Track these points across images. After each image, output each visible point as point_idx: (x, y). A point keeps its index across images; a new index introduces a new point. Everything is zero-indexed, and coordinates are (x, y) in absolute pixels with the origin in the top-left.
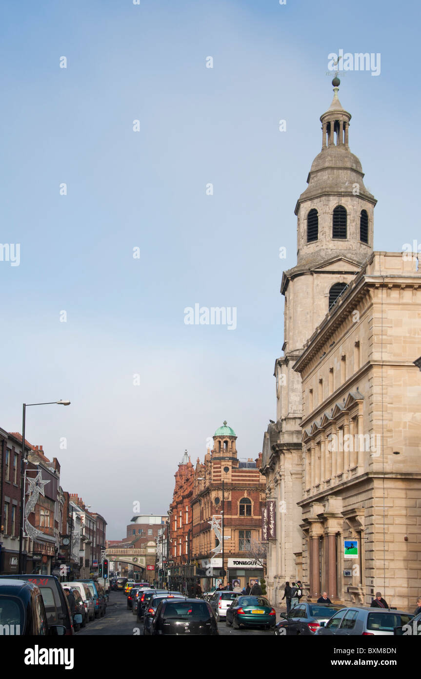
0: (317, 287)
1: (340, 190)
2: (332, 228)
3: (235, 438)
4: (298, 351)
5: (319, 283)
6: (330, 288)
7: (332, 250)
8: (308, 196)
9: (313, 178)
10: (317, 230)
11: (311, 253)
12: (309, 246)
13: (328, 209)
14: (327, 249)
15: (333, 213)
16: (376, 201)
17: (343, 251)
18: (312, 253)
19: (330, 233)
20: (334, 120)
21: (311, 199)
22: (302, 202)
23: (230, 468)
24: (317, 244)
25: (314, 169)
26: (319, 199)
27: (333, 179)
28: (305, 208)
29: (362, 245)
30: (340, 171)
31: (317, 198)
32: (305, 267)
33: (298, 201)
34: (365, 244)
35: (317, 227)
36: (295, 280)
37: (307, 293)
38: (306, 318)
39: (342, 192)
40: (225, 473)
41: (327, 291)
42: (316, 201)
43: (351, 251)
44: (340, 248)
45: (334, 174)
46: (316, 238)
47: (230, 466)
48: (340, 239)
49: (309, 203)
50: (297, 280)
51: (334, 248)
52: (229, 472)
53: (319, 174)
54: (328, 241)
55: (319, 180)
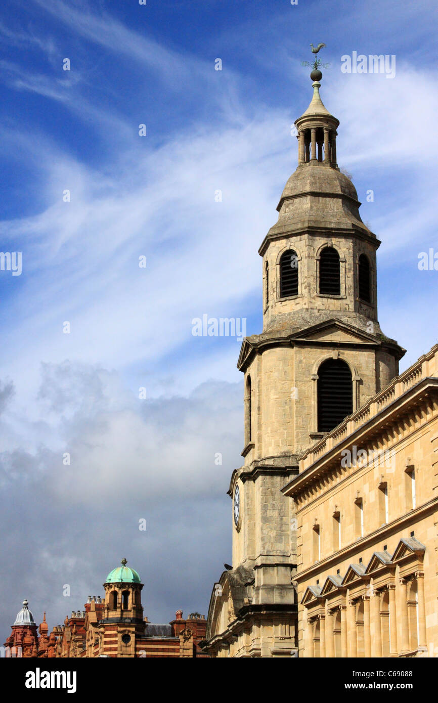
0: (300, 365)
1: (329, 226)
2: (318, 279)
3: (141, 586)
4: (273, 460)
5: (302, 358)
6: (319, 366)
7: (319, 310)
8: (281, 231)
9: (287, 206)
10: (297, 281)
11: (287, 312)
12: (284, 303)
13: (313, 251)
14: (312, 309)
15: (319, 258)
16: (380, 242)
17: (335, 313)
18: (289, 314)
19: (315, 285)
20: (315, 127)
21: (287, 237)
22: (273, 240)
23: (133, 637)
24: (297, 301)
25: (288, 193)
26: (299, 237)
27: (318, 209)
28: (278, 248)
29: (362, 305)
30: (328, 199)
31: (296, 235)
32: (280, 333)
33: (267, 237)
34: (367, 303)
35: (297, 276)
36: (266, 353)
37: (285, 372)
38: (284, 410)
39: (332, 229)
40: (123, 644)
41: (315, 370)
42: (293, 239)
43: (348, 314)
44: (332, 308)
45: (319, 203)
46: (295, 292)
47: (133, 633)
48: (331, 296)
49: (284, 241)
50: (269, 353)
51: (322, 307)
52: (130, 643)
53: (297, 200)
54: (314, 298)
55: (297, 209)
